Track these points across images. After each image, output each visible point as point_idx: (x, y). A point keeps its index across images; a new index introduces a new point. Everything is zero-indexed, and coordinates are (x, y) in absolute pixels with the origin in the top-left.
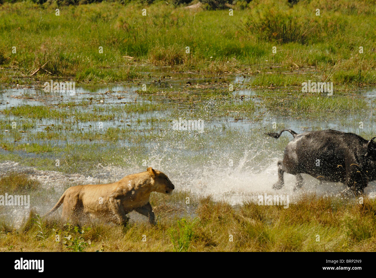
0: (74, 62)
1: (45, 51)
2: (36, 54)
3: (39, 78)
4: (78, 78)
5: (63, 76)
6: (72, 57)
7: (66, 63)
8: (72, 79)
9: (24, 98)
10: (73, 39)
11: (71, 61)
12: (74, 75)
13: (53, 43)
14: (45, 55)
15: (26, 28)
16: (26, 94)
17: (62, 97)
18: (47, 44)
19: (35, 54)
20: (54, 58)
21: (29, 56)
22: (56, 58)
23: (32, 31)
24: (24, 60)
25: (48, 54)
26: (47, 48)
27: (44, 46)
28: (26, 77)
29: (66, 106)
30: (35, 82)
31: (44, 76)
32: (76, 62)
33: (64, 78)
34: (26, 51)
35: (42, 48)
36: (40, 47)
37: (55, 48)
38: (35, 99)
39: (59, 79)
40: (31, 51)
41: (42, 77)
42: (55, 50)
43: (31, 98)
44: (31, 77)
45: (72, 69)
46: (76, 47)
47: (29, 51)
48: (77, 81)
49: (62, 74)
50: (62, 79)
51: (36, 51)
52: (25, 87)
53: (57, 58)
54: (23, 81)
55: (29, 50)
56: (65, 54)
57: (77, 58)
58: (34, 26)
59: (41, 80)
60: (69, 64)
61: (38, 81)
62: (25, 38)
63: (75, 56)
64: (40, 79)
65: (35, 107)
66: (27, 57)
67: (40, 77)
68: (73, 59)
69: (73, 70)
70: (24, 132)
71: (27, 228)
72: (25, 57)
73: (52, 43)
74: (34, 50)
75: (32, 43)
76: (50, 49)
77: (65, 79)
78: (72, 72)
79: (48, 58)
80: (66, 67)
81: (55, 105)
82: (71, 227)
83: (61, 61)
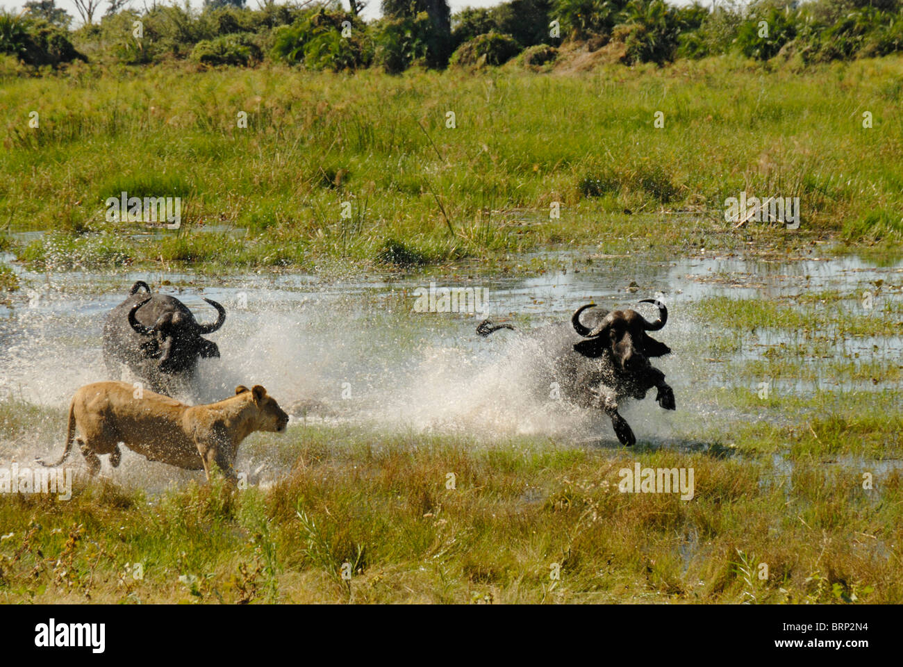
0: (838, 196)
1: (770, 170)
2: (748, 177)
3: (754, 233)
4: (847, 234)
5: (810, 229)
6: (834, 183)
7: (820, 198)
8: (832, 236)
9: (717, 281)
10: (838, 141)
11: (833, 193)
12: (837, 227)
13: (789, 152)
14: (768, 179)
15: (726, 116)
16: (721, 271)
17: (807, 278)
18: (775, 152)
19: (745, 177)
20: (789, 186)
21: (730, 181)
22: (795, 186)
23: (740, 123)
24: (720, 192)
25: (776, 176)
26: (774, 162)
27: (766, 156)
28: (722, 232)
29: (817, 299)
30: (743, 243)
31: (765, 229)
32: (843, 196)
33: (814, 235)
34: (723, 170)
35: (762, 162)
36: (757, 161)
37: (793, 163)
38: (742, 284)
39: (801, 237)
40: (735, 169)
41: (761, 231)
42: (793, 167)
43: (734, 283)
44: (734, 233)
45: (833, 213)
46: (846, 159)
47: (731, 171)
48: (844, 241)
49: (808, 224)
50: (808, 235)
51: (748, 171)
52: (720, 255)
53: (797, 185)
54: (717, 242)
55: (732, 167)
56: (818, 176)
57: (846, 185)
58: (746, 111)
59: (759, 239)
60: (828, 200)
61: (752, 240)
62: (724, 139)
63: (841, 181)
64: (755, 237)
65: (742, 303)
66: (726, 184)
67: (756, 231)
68: (836, 189)
69: (836, 214)
70: (714, 362)
71: (719, 584)
72: (722, 186)
73: (786, 151)
74: (742, 168)
75: (739, 152)
76: (782, 164)
77: (817, 237)
78: (833, 220)
79: (775, 186)
80: (820, 206)
81: (791, 297)
82: (823, 585)
83: (807, 193)
